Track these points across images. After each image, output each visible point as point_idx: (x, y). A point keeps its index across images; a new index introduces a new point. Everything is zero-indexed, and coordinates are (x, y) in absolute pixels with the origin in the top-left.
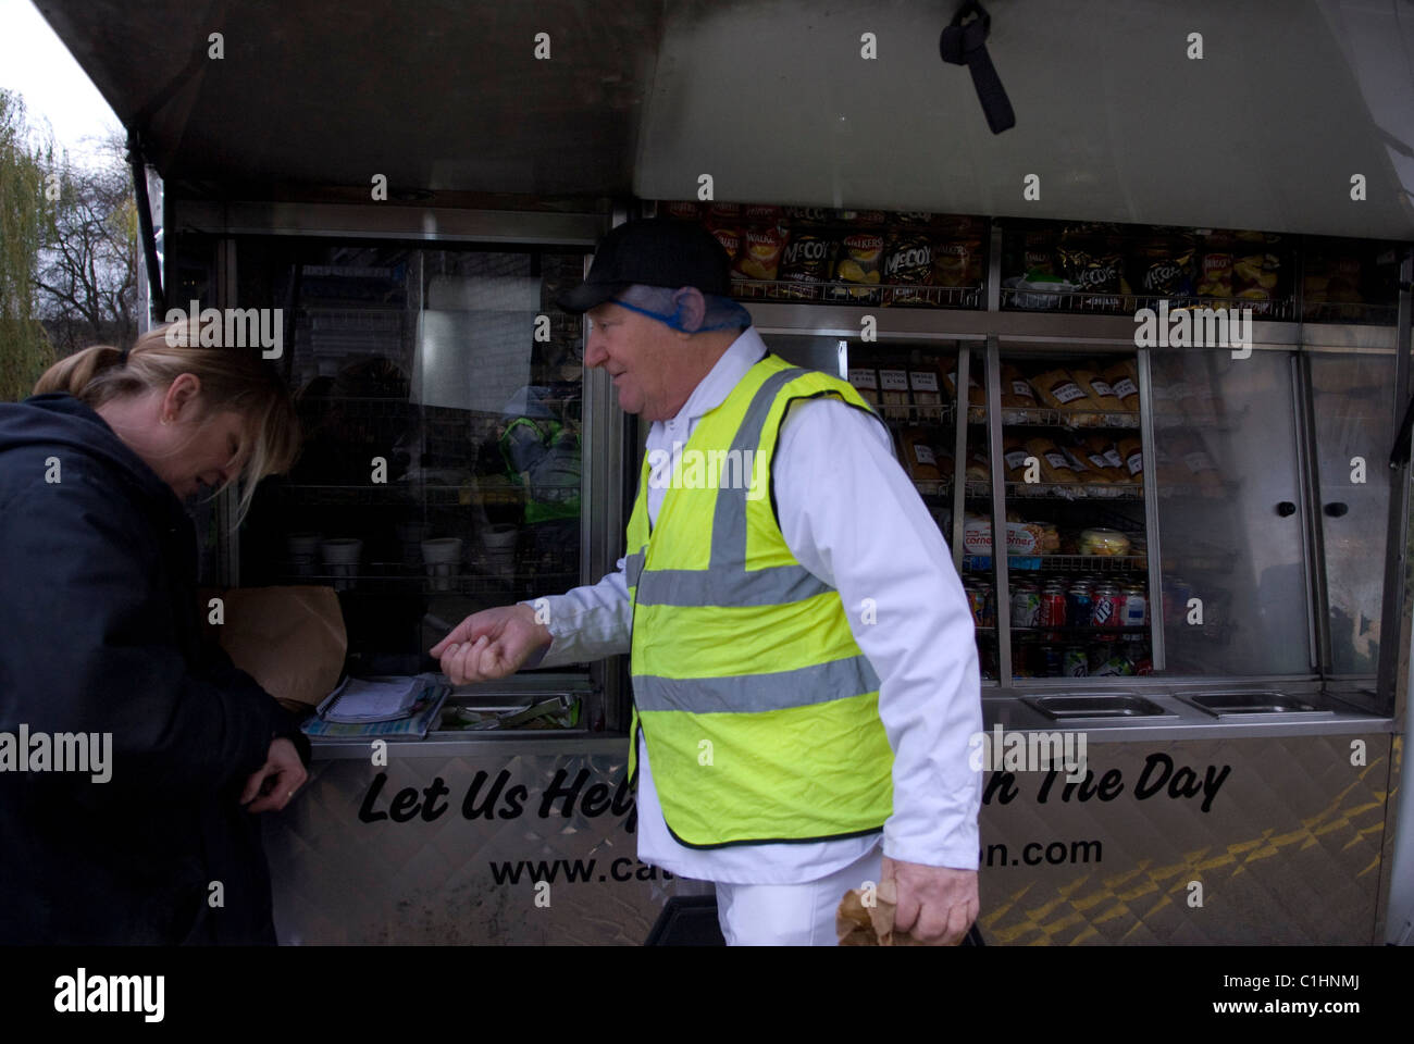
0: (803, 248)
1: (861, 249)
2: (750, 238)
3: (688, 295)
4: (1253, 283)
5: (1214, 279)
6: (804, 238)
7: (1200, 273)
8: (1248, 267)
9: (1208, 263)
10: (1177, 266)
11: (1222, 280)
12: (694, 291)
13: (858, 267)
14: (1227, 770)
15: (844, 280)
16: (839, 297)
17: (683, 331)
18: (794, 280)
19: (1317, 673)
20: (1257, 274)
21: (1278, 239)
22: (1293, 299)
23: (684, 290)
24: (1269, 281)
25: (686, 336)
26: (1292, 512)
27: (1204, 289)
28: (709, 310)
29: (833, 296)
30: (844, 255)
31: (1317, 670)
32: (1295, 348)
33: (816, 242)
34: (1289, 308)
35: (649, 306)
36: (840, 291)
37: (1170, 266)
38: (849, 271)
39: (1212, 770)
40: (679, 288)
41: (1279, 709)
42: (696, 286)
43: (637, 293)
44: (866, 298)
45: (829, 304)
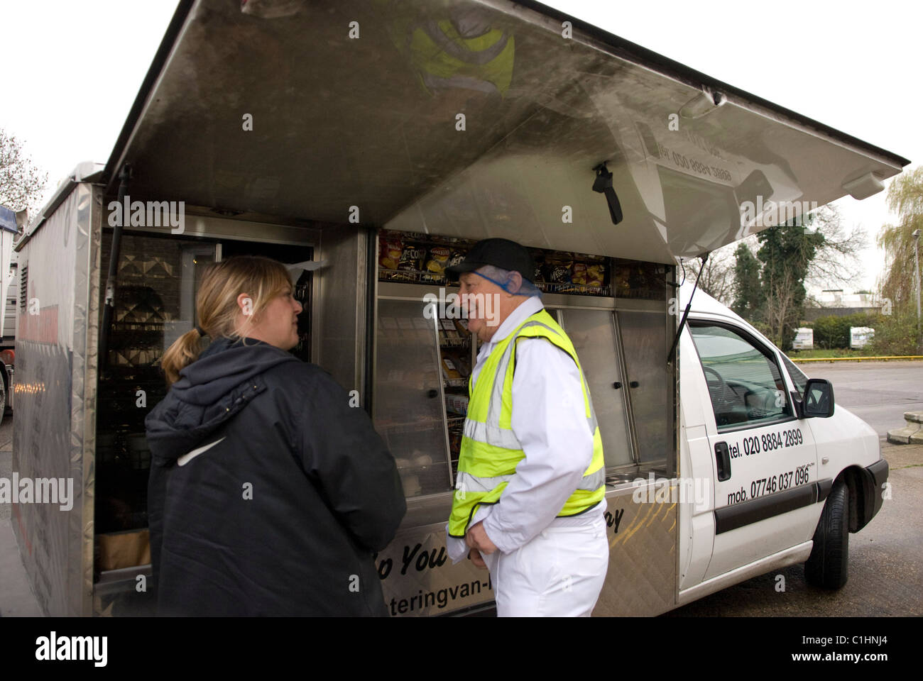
0: (409, 253)
1: (439, 255)
2: (390, 247)
3: (514, 275)
4: (595, 278)
5: (579, 276)
6: (409, 247)
7: (573, 273)
8: (593, 271)
9: (577, 268)
10: (566, 269)
11: (582, 276)
12: (517, 273)
13: (438, 264)
14: (623, 510)
15: (430, 271)
16: (427, 280)
17: (508, 292)
18: (405, 270)
19: (634, 463)
20: (597, 275)
21: (603, 259)
22: (610, 286)
23: (512, 272)
24: (601, 278)
25: (510, 295)
26: (620, 387)
27: (575, 280)
28: (523, 285)
29: (423, 279)
30: (429, 258)
31: (635, 462)
32: (613, 309)
33: (415, 249)
34: (609, 290)
35: (494, 278)
36: (427, 277)
37: (562, 269)
38: (432, 266)
39: (617, 511)
40: (510, 271)
41: (626, 481)
42: (519, 271)
43: (488, 270)
44: (439, 281)
45: (423, 284)
